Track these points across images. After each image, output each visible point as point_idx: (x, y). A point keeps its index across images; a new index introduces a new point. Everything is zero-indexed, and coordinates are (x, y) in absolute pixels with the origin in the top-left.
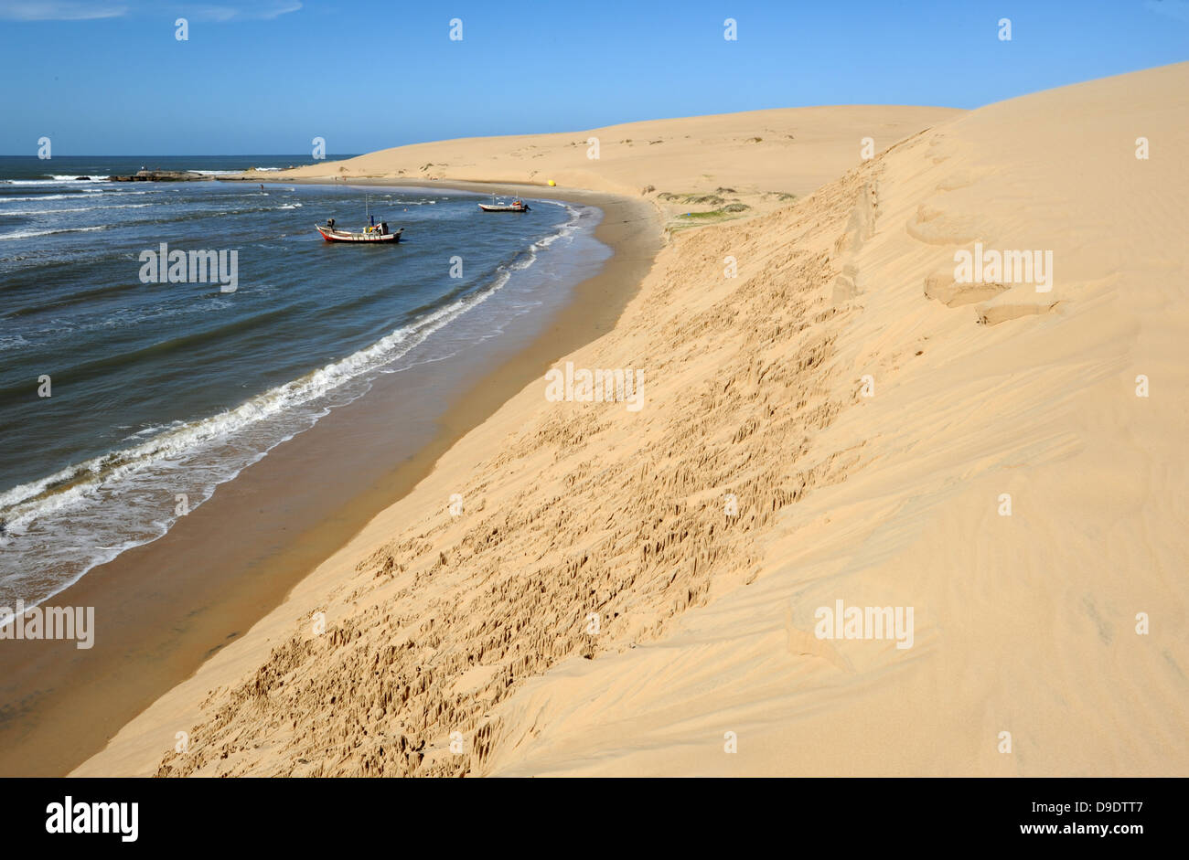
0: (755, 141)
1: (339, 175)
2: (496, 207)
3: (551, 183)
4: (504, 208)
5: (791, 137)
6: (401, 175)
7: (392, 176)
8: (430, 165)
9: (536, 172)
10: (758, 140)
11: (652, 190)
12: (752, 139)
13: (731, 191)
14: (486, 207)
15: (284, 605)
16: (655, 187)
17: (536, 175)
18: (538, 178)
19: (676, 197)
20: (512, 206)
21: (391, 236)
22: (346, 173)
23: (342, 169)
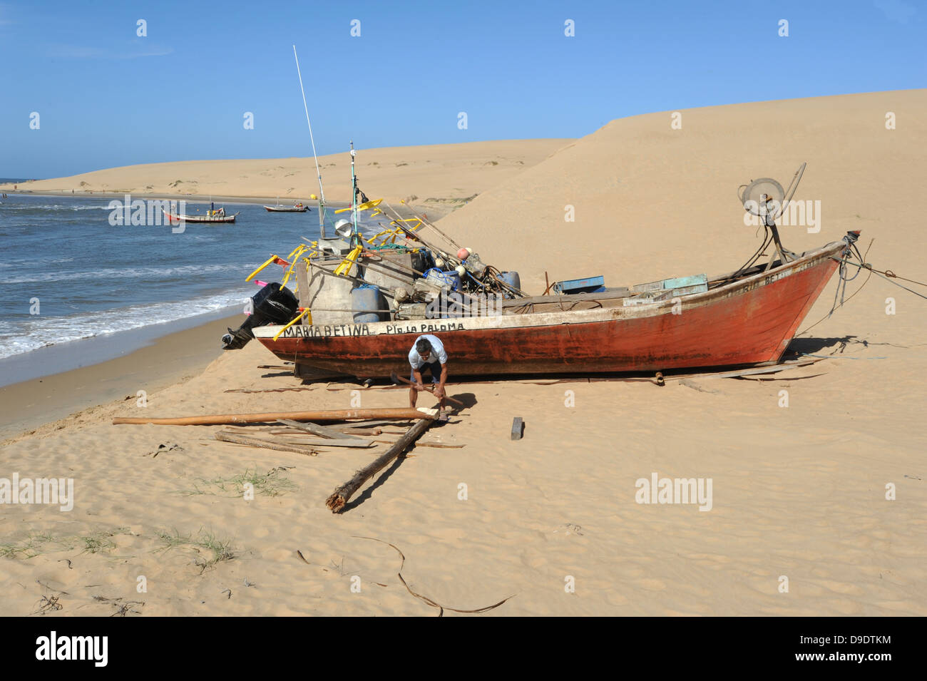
0: (492, 164)
1: (82, 189)
3: (313, 196)
5: (521, 163)
6: (151, 191)
7: (141, 191)
8: (179, 181)
9: (293, 189)
10: (495, 164)
11: (415, 198)
12: (489, 162)
16: (418, 196)
17: (293, 191)
18: (295, 194)
21: (232, 218)
22: (87, 188)
23: (83, 184)
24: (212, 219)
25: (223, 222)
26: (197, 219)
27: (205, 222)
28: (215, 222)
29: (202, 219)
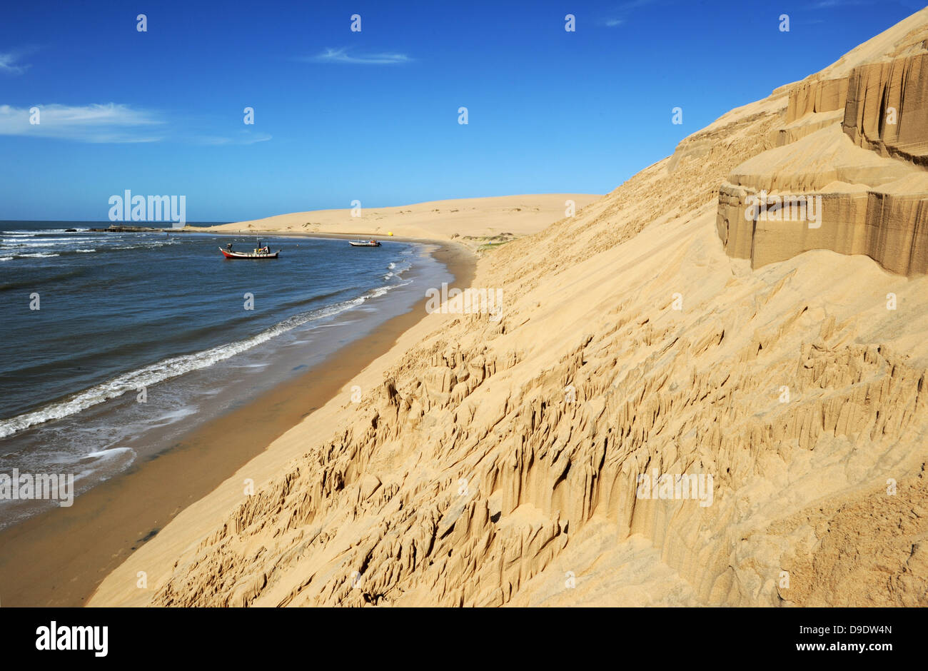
0: (517, 210)
1: (249, 229)
2: (360, 244)
3: (390, 233)
4: (365, 244)
5: (538, 209)
6: (290, 230)
7: (283, 230)
9: (379, 228)
10: (519, 210)
12: (515, 209)
13: (510, 234)
14: (353, 243)
15: (338, 396)
16: (459, 235)
18: (380, 232)
19: (476, 238)
20: (370, 243)
21: (274, 254)
22: (252, 228)
23: (250, 226)
24: (258, 256)
25: (267, 258)
26: (246, 255)
27: (252, 258)
28: (260, 258)
29: (250, 256)
